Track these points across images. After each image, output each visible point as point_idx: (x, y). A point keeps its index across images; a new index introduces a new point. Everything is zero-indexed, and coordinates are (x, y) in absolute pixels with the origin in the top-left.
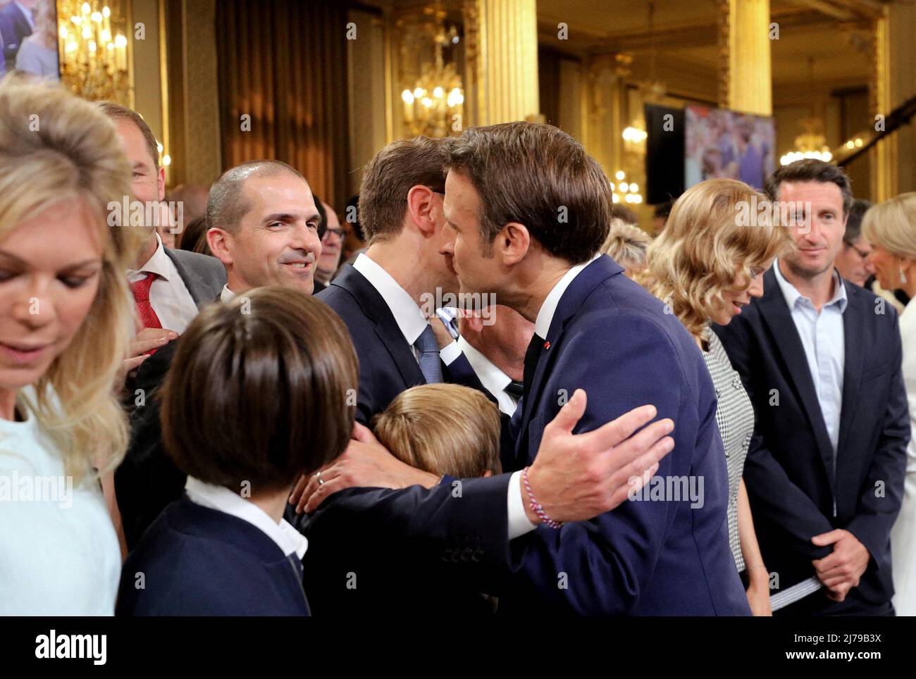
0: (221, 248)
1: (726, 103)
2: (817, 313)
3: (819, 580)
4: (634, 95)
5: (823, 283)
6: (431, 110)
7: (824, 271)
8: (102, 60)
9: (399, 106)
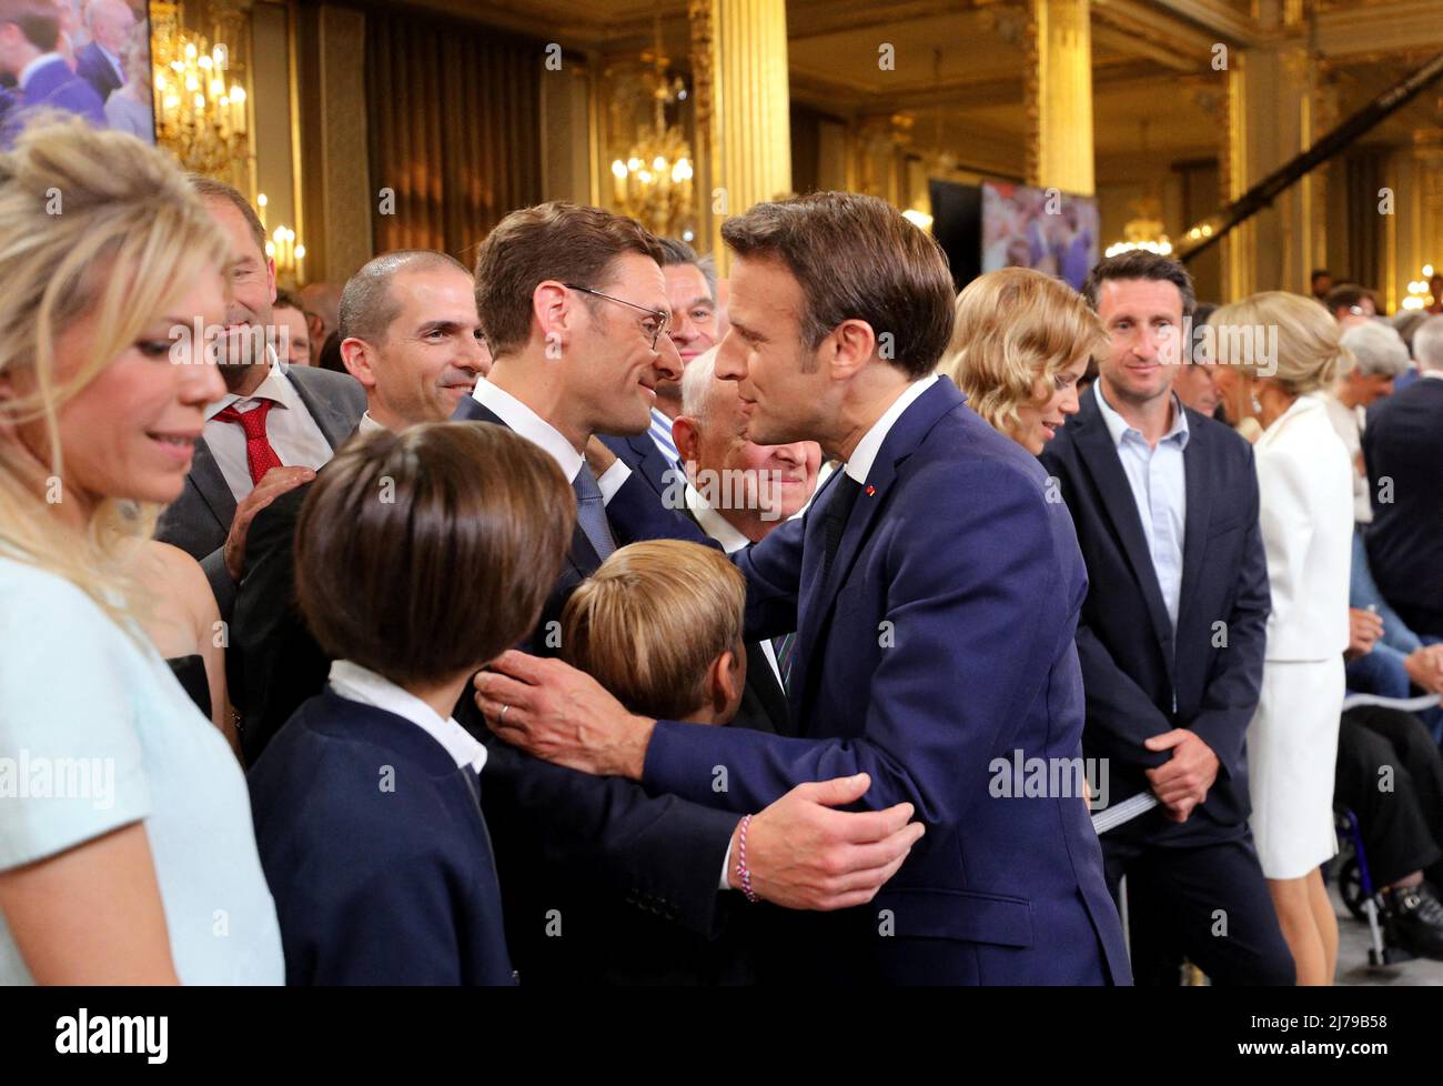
0: (360, 365)
1: (1035, 178)
2: (1149, 449)
3: (1153, 794)
4: (915, 168)
5: (1157, 410)
6: (650, 187)
7: (1159, 394)
8: (212, 119)
9: (608, 181)
